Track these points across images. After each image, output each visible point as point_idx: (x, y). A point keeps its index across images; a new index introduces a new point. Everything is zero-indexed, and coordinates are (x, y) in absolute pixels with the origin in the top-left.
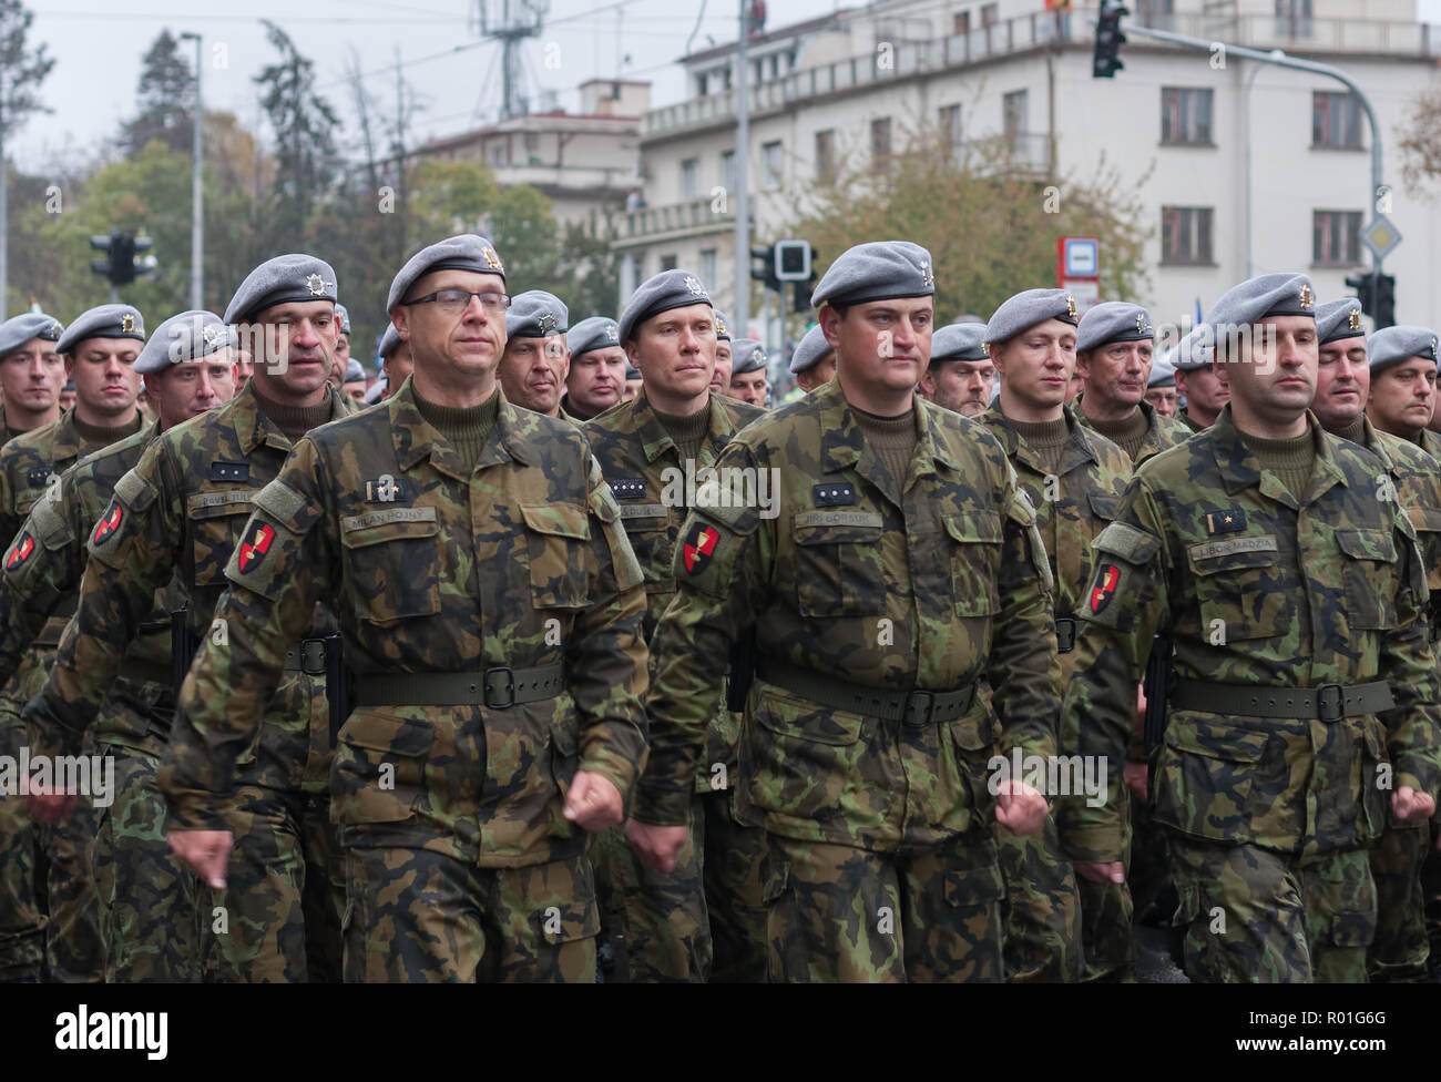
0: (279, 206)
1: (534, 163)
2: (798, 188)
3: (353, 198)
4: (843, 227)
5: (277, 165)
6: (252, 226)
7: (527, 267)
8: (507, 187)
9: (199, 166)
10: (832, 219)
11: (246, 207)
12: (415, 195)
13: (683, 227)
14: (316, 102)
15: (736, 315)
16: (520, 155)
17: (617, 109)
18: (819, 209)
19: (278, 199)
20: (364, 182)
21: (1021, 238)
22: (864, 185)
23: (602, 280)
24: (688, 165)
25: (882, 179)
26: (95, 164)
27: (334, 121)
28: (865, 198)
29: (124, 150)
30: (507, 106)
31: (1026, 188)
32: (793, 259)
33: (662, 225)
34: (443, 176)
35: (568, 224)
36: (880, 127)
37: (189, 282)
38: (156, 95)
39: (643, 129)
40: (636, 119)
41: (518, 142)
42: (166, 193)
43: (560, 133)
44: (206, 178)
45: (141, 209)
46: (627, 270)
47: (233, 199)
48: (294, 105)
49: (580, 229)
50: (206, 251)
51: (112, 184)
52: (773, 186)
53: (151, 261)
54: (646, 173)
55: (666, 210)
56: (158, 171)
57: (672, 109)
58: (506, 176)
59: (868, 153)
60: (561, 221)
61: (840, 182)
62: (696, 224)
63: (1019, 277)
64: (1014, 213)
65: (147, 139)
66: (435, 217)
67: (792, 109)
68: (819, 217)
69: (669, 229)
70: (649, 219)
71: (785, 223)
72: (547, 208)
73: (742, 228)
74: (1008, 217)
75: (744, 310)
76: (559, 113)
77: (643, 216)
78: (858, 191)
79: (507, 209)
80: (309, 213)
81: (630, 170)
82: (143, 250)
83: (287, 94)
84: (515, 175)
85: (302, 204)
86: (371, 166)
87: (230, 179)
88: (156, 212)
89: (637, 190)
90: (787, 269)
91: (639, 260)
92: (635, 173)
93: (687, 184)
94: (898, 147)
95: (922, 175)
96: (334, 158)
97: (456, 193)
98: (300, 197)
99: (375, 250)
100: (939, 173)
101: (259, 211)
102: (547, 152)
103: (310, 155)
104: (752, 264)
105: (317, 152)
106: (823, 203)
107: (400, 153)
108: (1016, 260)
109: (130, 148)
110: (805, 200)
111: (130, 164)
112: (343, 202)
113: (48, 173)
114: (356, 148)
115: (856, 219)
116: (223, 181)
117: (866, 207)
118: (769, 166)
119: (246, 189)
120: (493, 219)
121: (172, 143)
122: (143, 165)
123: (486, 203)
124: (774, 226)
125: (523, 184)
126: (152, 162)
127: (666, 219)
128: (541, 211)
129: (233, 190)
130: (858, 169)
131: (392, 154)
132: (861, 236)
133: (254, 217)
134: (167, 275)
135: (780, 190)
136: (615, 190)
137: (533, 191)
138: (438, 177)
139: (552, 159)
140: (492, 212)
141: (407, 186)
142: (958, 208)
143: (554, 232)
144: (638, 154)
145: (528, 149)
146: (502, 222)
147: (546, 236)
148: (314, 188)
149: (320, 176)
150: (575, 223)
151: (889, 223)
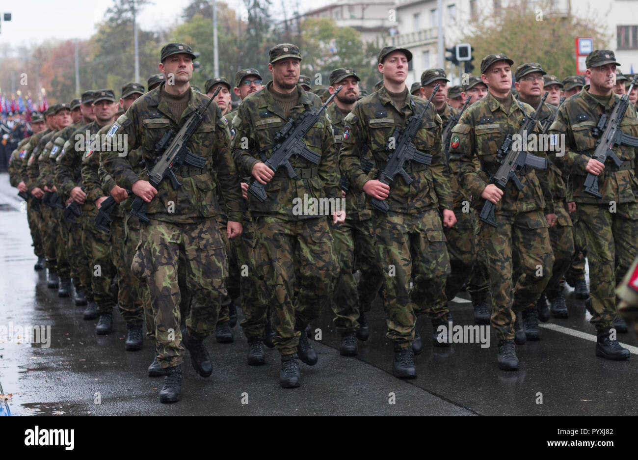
0: (248, 39)
1: (353, 17)
2: (463, 24)
3: (279, 35)
4: (483, 39)
5: (247, 22)
6: (238, 48)
7: (351, 61)
8: (341, 28)
9: (215, 25)
10: (478, 36)
11: (235, 41)
12: (304, 32)
13: (415, 41)
16: (347, 15)
18: (471, 31)
19: (248, 36)
20: (282, 29)
21: (557, 41)
22: (491, 21)
24: (416, 16)
25: (498, 18)
26: (173, 25)
27: (270, 3)
28: (491, 26)
29: (184, 19)
31: (558, 20)
32: (464, 51)
33: (406, 42)
34: (315, 24)
35: (367, 43)
37: (212, 71)
39: (397, 1)
41: (345, 9)
42: (202, 35)
43: (363, 5)
44: (218, 29)
45: (193, 42)
47: (230, 37)
49: (372, 44)
50: (220, 59)
51: (180, 32)
52: (453, 23)
54: (399, 20)
55: (408, 35)
56: (199, 26)
58: (341, 23)
59: (492, 8)
60: (364, 41)
61: (480, 20)
62: (420, 40)
63: (556, 57)
64: (554, 31)
65: (194, 14)
66: (312, 41)
68: (472, 35)
69: (409, 43)
70: (401, 40)
71: (458, 38)
72: (358, 36)
73: (440, 41)
74: (552, 32)
77: (398, 37)
78: (488, 24)
79: (342, 37)
80: (261, 41)
84: (344, 23)
85: (258, 38)
86: (285, 22)
87: (228, 29)
88: (199, 43)
89: (396, 27)
90: (461, 56)
93: (416, 24)
94: (505, 5)
95: (514, 16)
96: (270, 18)
97: (321, 31)
98: (257, 35)
100: (522, 15)
101: (241, 41)
102: (358, 13)
103: (260, 17)
104: (444, 54)
105: (263, 16)
106: (474, 30)
107: (297, 16)
108: (555, 50)
109: (187, 18)
110: (466, 28)
111: (187, 24)
112: (274, 36)
113: (154, 29)
115: (488, 35)
116: (226, 30)
117: (492, 31)
118: (450, 15)
119: (235, 32)
120: (336, 41)
121: (203, 15)
122: (193, 24)
123: (333, 35)
124: (453, 40)
125: (348, 26)
126: (197, 23)
127: (408, 39)
128: (356, 37)
129: (230, 33)
130: (488, 15)
131: (294, 16)
132: (490, 42)
133: (238, 44)
134: (205, 69)
135: (455, 24)
136: (386, 27)
137: (352, 29)
138: (313, 25)
139: (360, 16)
140: (336, 38)
141: (301, 29)
142: (530, 29)
143: (361, 46)
144: (395, 12)
145: (350, 12)
146: (340, 42)
147: (358, 48)
148: (263, 31)
149: (265, 27)
150: (370, 42)
151: (501, 37)
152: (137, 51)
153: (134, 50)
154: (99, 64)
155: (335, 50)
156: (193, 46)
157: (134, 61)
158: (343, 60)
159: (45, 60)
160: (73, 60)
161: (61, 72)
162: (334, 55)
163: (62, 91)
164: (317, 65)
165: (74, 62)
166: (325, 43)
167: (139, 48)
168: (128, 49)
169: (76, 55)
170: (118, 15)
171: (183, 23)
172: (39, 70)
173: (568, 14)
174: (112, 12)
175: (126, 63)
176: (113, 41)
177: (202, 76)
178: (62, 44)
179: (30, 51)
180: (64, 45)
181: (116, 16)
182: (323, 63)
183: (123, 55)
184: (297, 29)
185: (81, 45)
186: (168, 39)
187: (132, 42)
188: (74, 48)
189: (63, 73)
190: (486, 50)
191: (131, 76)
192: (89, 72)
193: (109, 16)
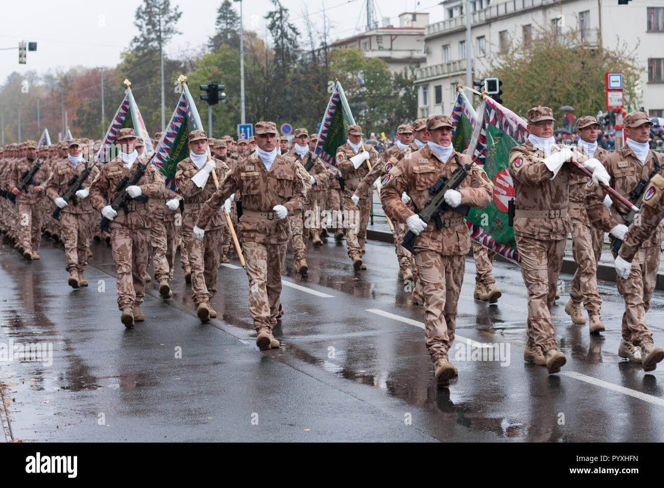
0: (276, 70)
1: (381, 48)
2: (492, 56)
3: (307, 65)
4: (512, 71)
5: (274, 53)
6: (265, 78)
7: (379, 92)
8: (370, 59)
9: (242, 55)
10: (507, 68)
11: (263, 72)
12: (332, 63)
13: (444, 74)
14: (290, 26)
16: (375, 45)
17: (415, 25)
18: (500, 64)
19: (276, 66)
20: (310, 59)
21: (587, 73)
22: (521, 54)
23: (411, 96)
24: (445, 47)
25: (527, 51)
26: (200, 54)
27: (297, 34)
28: (521, 59)
29: (211, 48)
30: (369, 25)
31: (588, 52)
32: (492, 85)
33: (435, 73)
34: (343, 55)
35: (396, 74)
36: (526, 28)
37: (239, 101)
38: (223, 25)
39: (426, 33)
40: (423, 29)
41: (374, 40)
42: (229, 66)
43: (391, 35)
44: (245, 59)
45: (220, 73)
46: (420, 92)
47: (257, 67)
48: (281, 28)
49: (401, 75)
50: (246, 90)
51: (207, 62)
52: (482, 55)
53: (223, 94)
54: (428, 51)
55: (436, 67)
56: (226, 57)
57: (438, 24)
58: (369, 54)
59: (521, 40)
60: (393, 73)
61: (510, 52)
62: (449, 72)
63: (587, 90)
64: (583, 63)
65: (221, 44)
66: (340, 73)
67: (489, 22)
68: (501, 67)
69: (438, 75)
70: (429, 72)
71: (487, 71)
72: (386, 67)
73: (469, 73)
74: (582, 65)
76: (391, 27)
77: (427, 69)
78: (517, 56)
79: (370, 68)
80: (289, 72)
81: (421, 50)
82: (222, 90)
83: (277, 23)
84: (372, 54)
85: (285, 68)
86: (313, 52)
87: (255, 59)
88: (225, 73)
89: (425, 59)
90: (489, 89)
91: (425, 88)
92: (423, 52)
93: (445, 55)
94: (534, 37)
95: (544, 48)
96: (298, 49)
97: (348, 62)
98: (284, 66)
99: (316, 87)
100: (551, 47)
101: (267, 71)
102: (386, 44)
103: (288, 48)
105: (290, 46)
106: (503, 62)
107: (325, 46)
108: (584, 83)
109: (214, 48)
110: (495, 60)
111: (214, 54)
112: (302, 67)
113: (181, 59)
114: (307, 44)
115: (517, 68)
116: (252, 60)
117: (521, 63)
118: (480, 47)
119: (261, 63)
120: (364, 73)
121: (231, 45)
122: (220, 54)
123: (361, 66)
124: (482, 72)
125: (376, 57)
126: (223, 53)
127: (437, 71)
128: (384, 68)
129: (257, 64)
130: (517, 47)
131: (322, 47)
132: (519, 75)
133: (265, 75)
134: (231, 100)
135: (485, 57)
136: (415, 59)
137: (380, 60)
138: (341, 56)
139: (388, 46)
140: (363, 69)
141: (328, 60)
142: (560, 62)
143: (389, 77)
144: (424, 43)
145: (378, 42)
146: (368, 74)
147: (386, 79)
148: (290, 62)
149: (292, 57)
150: (398, 73)
151: (531, 69)
152: (163, 81)
153: (160, 80)
155: (363, 82)
156: (220, 77)
157: (160, 91)
158: (371, 91)
159: (70, 88)
160: (99, 89)
161: (87, 101)
162: (362, 86)
163: (88, 120)
165: (100, 91)
166: (353, 75)
167: (165, 79)
168: (154, 80)
169: (102, 83)
170: (145, 45)
171: (210, 53)
172: (65, 99)
173: (598, 46)
174: (138, 42)
175: (152, 92)
176: (139, 71)
177: (228, 106)
178: (88, 73)
179: (56, 80)
180: (90, 74)
181: (142, 45)
182: (350, 94)
183: (149, 85)
184: (324, 60)
185: (107, 74)
186: (194, 68)
187: (159, 72)
188: (100, 77)
189: (89, 102)
190: (515, 83)
191: (157, 106)
192: (115, 101)
193: (135, 45)
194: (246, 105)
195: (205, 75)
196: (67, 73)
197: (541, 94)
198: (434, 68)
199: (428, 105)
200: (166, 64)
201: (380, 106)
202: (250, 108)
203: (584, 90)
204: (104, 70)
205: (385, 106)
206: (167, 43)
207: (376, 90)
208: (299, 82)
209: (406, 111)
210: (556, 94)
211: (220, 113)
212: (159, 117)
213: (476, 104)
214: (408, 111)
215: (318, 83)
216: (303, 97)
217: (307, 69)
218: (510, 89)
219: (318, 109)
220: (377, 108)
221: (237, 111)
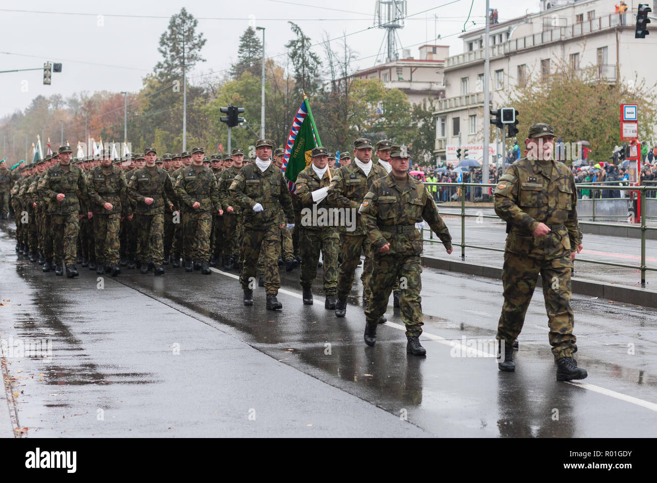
0: (295, 98)
1: (400, 80)
2: (510, 90)
3: (327, 94)
4: (529, 104)
5: (295, 81)
6: (285, 106)
7: (397, 123)
8: (390, 89)
9: (263, 83)
10: (524, 101)
11: (283, 98)
12: (352, 93)
13: (462, 106)
14: (311, 55)
15: (484, 141)
16: (395, 77)
17: (435, 57)
18: (518, 97)
19: (295, 95)
20: (330, 89)
21: (605, 109)
22: (539, 87)
23: (429, 128)
24: (464, 80)
25: (545, 84)
26: (222, 81)
27: (318, 63)
28: (539, 93)
29: (234, 76)
30: (389, 57)
31: (606, 88)
32: (508, 115)
33: (454, 106)
34: (363, 85)
35: (415, 105)
36: (544, 62)
37: (259, 128)
38: (246, 54)
39: (445, 65)
40: (443, 61)
41: (394, 71)
42: (250, 93)
43: (411, 67)
44: (266, 88)
45: (241, 99)
46: (439, 123)
47: (277, 95)
48: (302, 56)
49: (419, 107)
50: (266, 116)
51: (229, 89)
52: (501, 88)
54: (447, 84)
55: (455, 99)
56: (247, 83)
57: (458, 57)
58: (389, 85)
59: (539, 74)
60: (412, 104)
61: (528, 86)
62: (467, 104)
63: (603, 125)
64: (601, 99)
65: (244, 71)
66: (359, 102)
67: (508, 56)
68: (519, 100)
69: (457, 107)
70: (447, 103)
71: (505, 102)
72: (406, 99)
73: (487, 105)
74: (599, 100)
75: (487, 139)
76: (411, 59)
77: (445, 101)
78: (535, 90)
79: (389, 99)
81: (440, 83)
83: (299, 52)
84: (392, 85)
86: (334, 82)
87: (276, 87)
88: (247, 100)
89: (444, 91)
90: (505, 119)
91: (444, 120)
92: (442, 84)
93: (464, 88)
94: (553, 71)
95: (562, 83)
96: (318, 78)
99: (335, 116)
100: (569, 82)
101: (288, 100)
102: (406, 75)
103: (309, 76)
105: (312, 75)
106: (521, 95)
107: (345, 77)
108: (601, 118)
109: (236, 76)
110: (513, 94)
111: (236, 81)
112: (322, 96)
113: (203, 86)
114: (327, 73)
115: (534, 101)
116: (273, 88)
117: (539, 97)
118: (498, 80)
119: (282, 91)
120: (383, 103)
121: (253, 73)
122: (242, 82)
123: (381, 96)
124: (500, 105)
125: (396, 88)
126: (245, 80)
127: (455, 103)
128: (403, 99)
129: (278, 92)
130: (535, 81)
131: (342, 77)
132: (536, 108)
133: (286, 102)
134: (251, 126)
135: (503, 89)
136: (434, 91)
137: (400, 91)
138: (361, 86)
139: (408, 78)
140: (383, 100)
141: (348, 90)
142: (577, 96)
143: (408, 108)
144: (443, 75)
145: (398, 74)
146: (387, 104)
147: (405, 110)
148: (310, 90)
149: (313, 86)
150: (417, 104)
151: (548, 103)
152: (185, 107)
153: (182, 105)
154: (147, 118)
155: (382, 112)
156: (241, 104)
157: (182, 117)
158: (390, 121)
159: (93, 113)
160: (122, 113)
161: (110, 125)
162: (381, 116)
164: (364, 125)
165: (123, 115)
166: (372, 105)
167: (187, 104)
168: (177, 105)
169: (126, 108)
170: (168, 71)
171: (232, 80)
172: (88, 122)
173: (616, 82)
174: (162, 68)
175: (174, 118)
176: (162, 96)
177: (248, 132)
178: (112, 98)
179: (80, 104)
180: (114, 99)
181: (166, 71)
182: (369, 124)
183: (171, 110)
184: (344, 89)
185: (131, 99)
186: (217, 95)
187: (181, 98)
188: (124, 103)
189: (112, 126)
190: (532, 116)
191: (179, 131)
192: (138, 125)
193: (159, 70)
194: (266, 132)
195: (227, 101)
196: (91, 98)
197: (558, 128)
198: (453, 100)
199: (445, 137)
200: (188, 91)
201: (398, 136)
202: (270, 135)
203: (601, 125)
204: (127, 95)
205: (404, 137)
206: (191, 70)
207: (395, 121)
208: (318, 110)
209: (424, 142)
210: (572, 128)
211: (240, 139)
212: (180, 142)
213: (493, 135)
214: (425, 142)
215: (338, 112)
216: (322, 125)
217: (327, 98)
218: (528, 122)
219: (337, 138)
220: (395, 138)
221: (257, 137)
